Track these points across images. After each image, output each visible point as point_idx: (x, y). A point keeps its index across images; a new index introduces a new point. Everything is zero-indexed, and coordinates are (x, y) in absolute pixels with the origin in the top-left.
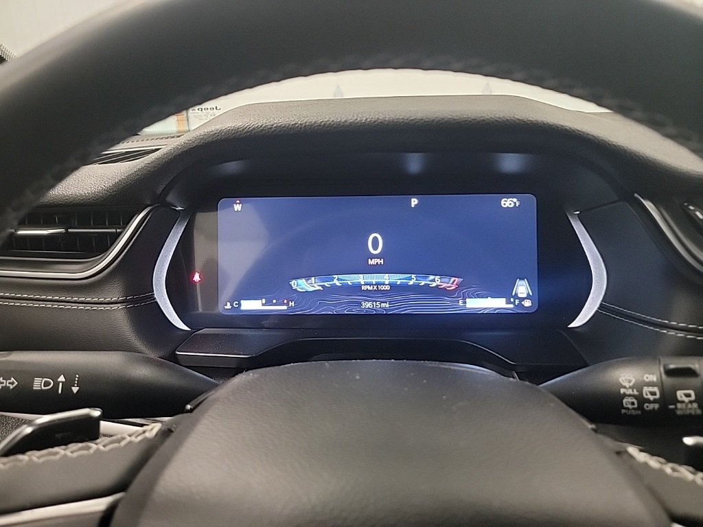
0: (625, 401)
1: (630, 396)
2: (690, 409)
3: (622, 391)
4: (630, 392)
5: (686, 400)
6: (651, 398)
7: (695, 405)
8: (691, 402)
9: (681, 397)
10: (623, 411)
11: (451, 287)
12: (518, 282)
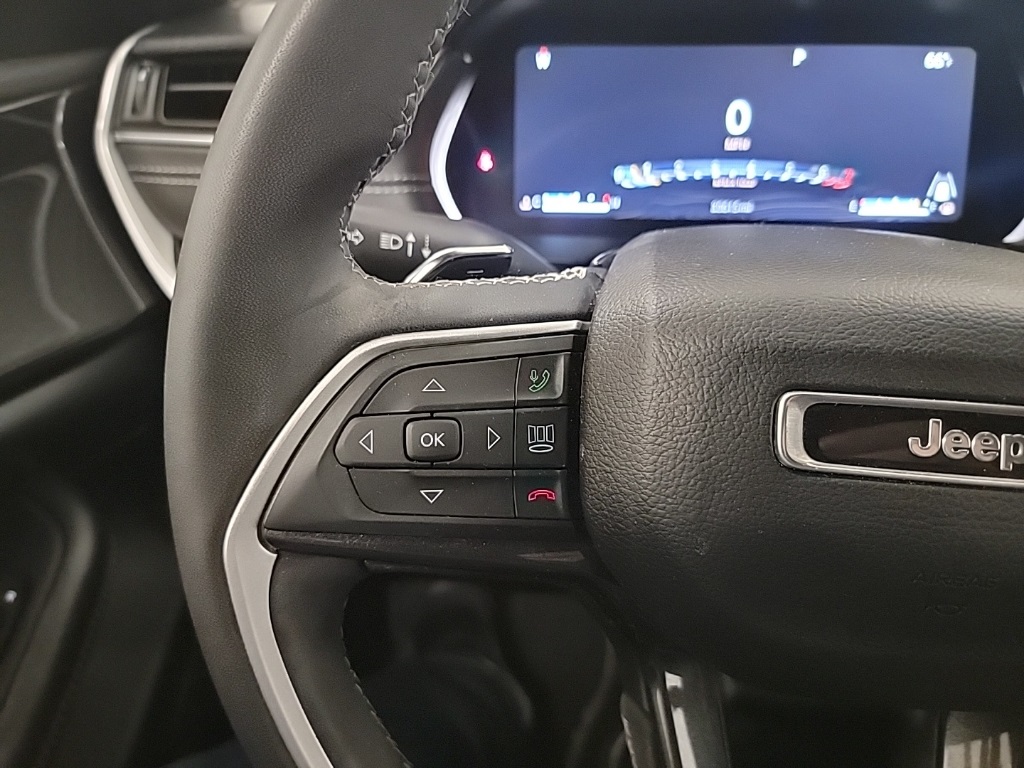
11: (840, 185)
12: (937, 176)
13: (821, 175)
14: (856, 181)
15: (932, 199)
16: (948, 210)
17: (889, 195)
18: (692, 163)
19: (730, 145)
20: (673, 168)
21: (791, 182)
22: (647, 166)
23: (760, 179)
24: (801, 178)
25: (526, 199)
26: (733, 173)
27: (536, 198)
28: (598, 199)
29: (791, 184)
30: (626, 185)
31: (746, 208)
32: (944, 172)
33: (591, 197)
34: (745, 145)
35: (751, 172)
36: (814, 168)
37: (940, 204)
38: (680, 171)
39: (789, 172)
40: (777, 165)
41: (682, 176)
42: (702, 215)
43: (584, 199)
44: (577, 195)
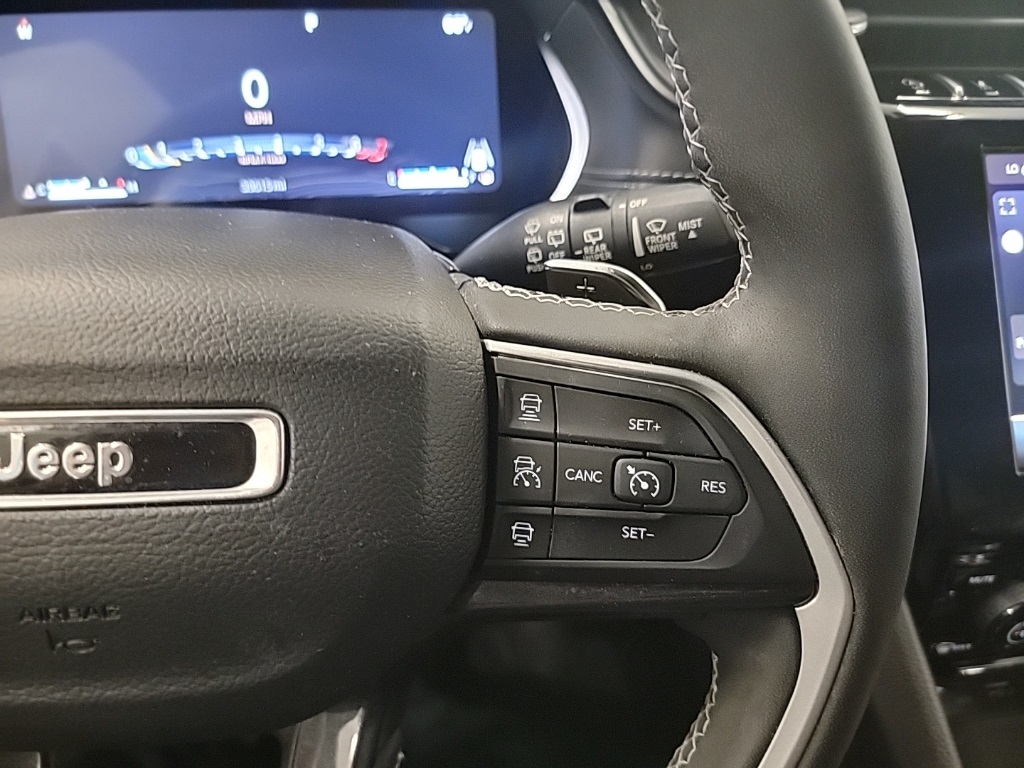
0: (529, 254)
1: (534, 245)
2: (598, 253)
3: (526, 241)
4: (534, 241)
5: (594, 241)
6: (556, 244)
7: (604, 246)
8: (599, 243)
9: (588, 238)
10: (529, 268)
11: (374, 158)
12: (472, 143)
13: (353, 147)
14: (390, 153)
15: (470, 168)
16: (488, 179)
17: (424, 166)
18: (211, 142)
19: (251, 119)
20: (191, 147)
21: (324, 157)
22: (161, 146)
23: (289, 156)
24: (333, 152)
25: (29, 189)
26: (258, 150)
27: (40, 188)
28: (112, 183)
29: (324, 158)
30: (142, 166)
31: (278, 186)
32: (478, 140)
33: (103, 182)
34: (267, 118)
35: (277, 147)
36: (345, 140)
37: (478, 173)
38: (200, 149)
39: (318, 146)
40: (304, 138)
41: (203, 155)
42: (233, 196)
43: (94, 184)
44: (85, 182)
